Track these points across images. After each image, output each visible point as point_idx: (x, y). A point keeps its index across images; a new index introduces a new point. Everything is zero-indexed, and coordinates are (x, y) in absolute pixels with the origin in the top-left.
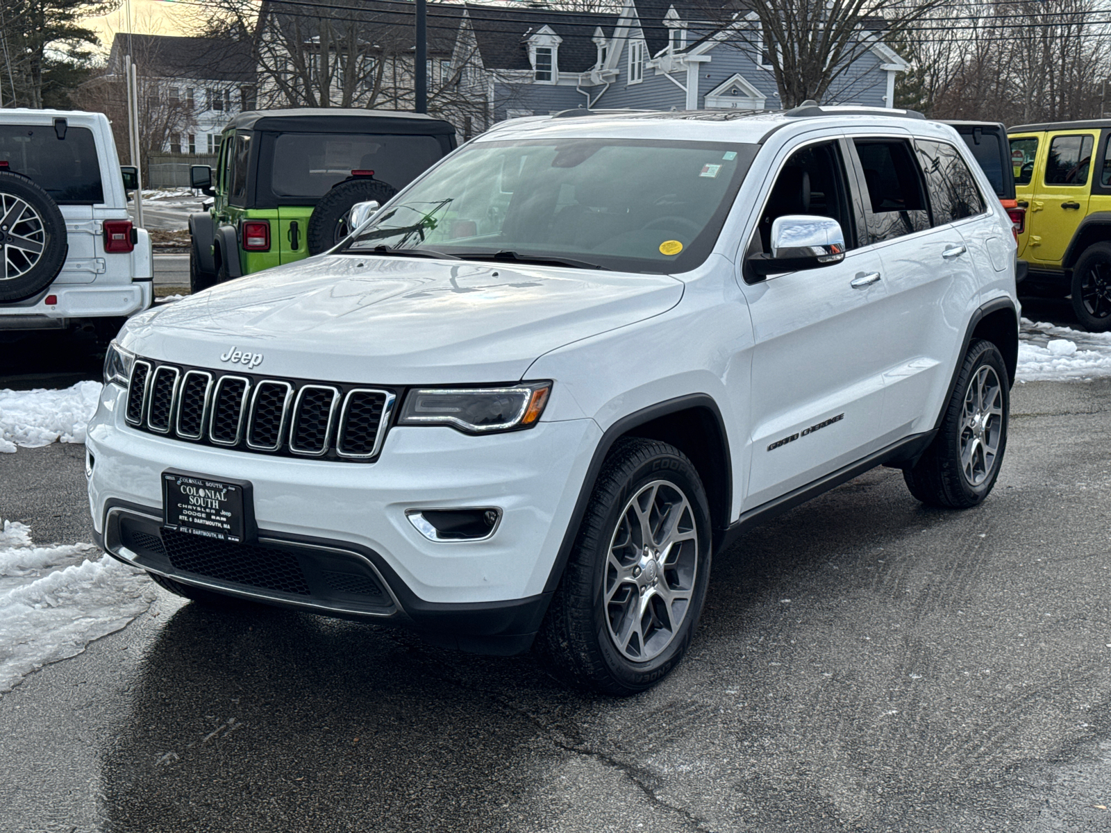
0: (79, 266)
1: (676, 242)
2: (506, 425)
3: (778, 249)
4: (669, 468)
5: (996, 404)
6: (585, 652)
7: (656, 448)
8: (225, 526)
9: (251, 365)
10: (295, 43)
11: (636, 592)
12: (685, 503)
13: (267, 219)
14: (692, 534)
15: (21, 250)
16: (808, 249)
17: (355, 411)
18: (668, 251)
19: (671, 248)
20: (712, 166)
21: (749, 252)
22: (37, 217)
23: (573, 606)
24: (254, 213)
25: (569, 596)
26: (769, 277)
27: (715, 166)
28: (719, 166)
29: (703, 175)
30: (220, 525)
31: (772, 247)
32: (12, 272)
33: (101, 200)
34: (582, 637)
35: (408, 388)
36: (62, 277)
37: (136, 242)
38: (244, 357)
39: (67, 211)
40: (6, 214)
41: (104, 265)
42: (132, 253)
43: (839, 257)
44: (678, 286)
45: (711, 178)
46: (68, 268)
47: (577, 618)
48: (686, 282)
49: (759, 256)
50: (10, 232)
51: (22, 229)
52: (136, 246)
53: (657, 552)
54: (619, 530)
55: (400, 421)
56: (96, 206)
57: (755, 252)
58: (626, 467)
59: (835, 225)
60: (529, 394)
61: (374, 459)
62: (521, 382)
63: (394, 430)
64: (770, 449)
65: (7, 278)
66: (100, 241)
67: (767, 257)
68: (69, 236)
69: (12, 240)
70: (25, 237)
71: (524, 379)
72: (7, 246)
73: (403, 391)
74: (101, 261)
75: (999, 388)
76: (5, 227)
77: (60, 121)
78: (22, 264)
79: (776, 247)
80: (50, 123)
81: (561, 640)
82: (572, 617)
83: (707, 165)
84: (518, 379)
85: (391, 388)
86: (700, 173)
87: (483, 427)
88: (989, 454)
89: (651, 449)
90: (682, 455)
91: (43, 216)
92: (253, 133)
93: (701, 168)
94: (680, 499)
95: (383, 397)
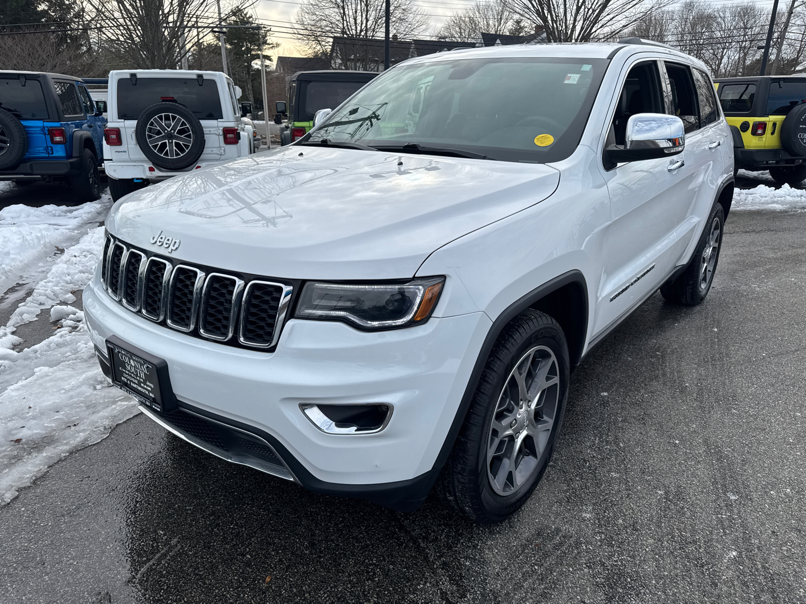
0: (212, 151)
1: (548, 135)
2: (400, 322)
3: (632, 141)
4: (544, 337)
5: (716, 241)
6: (469, 507)
7: (535, 321)
8: (151, 395)
9: (170, 250)
10: (344, 57)
11: (512, 439)
12: (553, 358)
13: (304, 127)
14: (556, 380)
15: (181, 143)
16: (653, 142)
17: (255, 302)
18: (542, 143)
19: (545, 141)
20: (573, 75)
21: (608, 143)
22: (188, 126)
23: (460, 473)
24: (298, 124)
25: (457, 465)
26: (619, 164)
27: (575, 75)
28: (579, 75)
29: (566, 82)
30: (147, 392)
31: (627, 140)
32: (177, 154)
33: (222, 118)
34: (467, 497)
35: (304, 282)
36: (203, 156)
37: (240, 139)
38: (166, 241)
39: (204, 123)
40: (173, 124)
41: (224, 150)
42: (238, 144)
43: (680, 149)
44: (555, 174)
45: (574, 84)
46: (207, 152)
47: (463, 483)
48: (561, 170)
49: (613, 147)
50: (175, 134)
51: (180, 132)
52: (240, 141)
53: (529, 401)
54: (502, 397)
55: (297, 313)
56: (219, 120)
57: (610, 144)
58: (510, 344)
59: (677, 122)
60: (422, 292)
61: (272, 350)
62: (414, 278)
63: (291, 323)
64: (612, 300)
65: (175, 157)
66: (222, 138)
67: (622, 147)
68: (205, 135)
69: (177, 138)
70: (182, 136)
71: (416, 276)
72: (174, 141)
73: (300, 285)
74: (223, 148)
75: (719, 231)
76: (172, 131)
77: (200, 76)
78: (182, 151)
79: (630, 140)
80: (195, 77)
81: (448, 495)
82: (459, 481)
83: (569, 75)
84: (411, 276)
85: (287, 282)
86: (564, 81)
87: (376, 324)
88: (709, 271)
89: (531, 323)
90: (554, 321)
91: (191, 126)
92: (296, 82)
93: (564, 77)
94: (550, 356)
95: (280, 290)
